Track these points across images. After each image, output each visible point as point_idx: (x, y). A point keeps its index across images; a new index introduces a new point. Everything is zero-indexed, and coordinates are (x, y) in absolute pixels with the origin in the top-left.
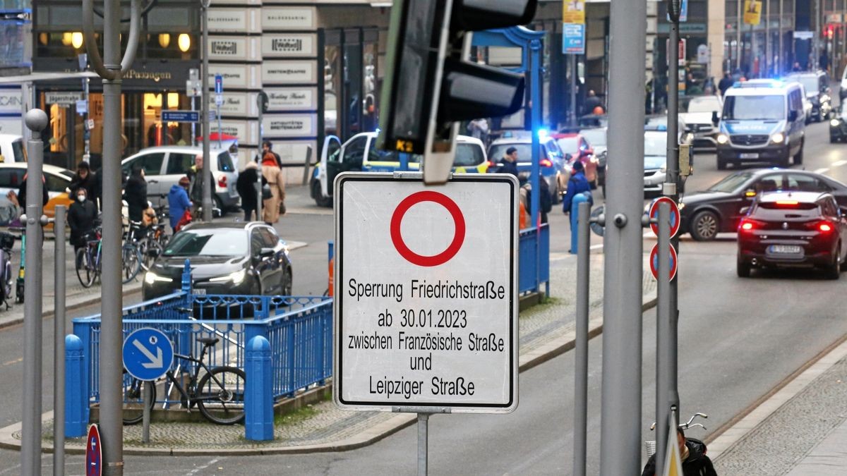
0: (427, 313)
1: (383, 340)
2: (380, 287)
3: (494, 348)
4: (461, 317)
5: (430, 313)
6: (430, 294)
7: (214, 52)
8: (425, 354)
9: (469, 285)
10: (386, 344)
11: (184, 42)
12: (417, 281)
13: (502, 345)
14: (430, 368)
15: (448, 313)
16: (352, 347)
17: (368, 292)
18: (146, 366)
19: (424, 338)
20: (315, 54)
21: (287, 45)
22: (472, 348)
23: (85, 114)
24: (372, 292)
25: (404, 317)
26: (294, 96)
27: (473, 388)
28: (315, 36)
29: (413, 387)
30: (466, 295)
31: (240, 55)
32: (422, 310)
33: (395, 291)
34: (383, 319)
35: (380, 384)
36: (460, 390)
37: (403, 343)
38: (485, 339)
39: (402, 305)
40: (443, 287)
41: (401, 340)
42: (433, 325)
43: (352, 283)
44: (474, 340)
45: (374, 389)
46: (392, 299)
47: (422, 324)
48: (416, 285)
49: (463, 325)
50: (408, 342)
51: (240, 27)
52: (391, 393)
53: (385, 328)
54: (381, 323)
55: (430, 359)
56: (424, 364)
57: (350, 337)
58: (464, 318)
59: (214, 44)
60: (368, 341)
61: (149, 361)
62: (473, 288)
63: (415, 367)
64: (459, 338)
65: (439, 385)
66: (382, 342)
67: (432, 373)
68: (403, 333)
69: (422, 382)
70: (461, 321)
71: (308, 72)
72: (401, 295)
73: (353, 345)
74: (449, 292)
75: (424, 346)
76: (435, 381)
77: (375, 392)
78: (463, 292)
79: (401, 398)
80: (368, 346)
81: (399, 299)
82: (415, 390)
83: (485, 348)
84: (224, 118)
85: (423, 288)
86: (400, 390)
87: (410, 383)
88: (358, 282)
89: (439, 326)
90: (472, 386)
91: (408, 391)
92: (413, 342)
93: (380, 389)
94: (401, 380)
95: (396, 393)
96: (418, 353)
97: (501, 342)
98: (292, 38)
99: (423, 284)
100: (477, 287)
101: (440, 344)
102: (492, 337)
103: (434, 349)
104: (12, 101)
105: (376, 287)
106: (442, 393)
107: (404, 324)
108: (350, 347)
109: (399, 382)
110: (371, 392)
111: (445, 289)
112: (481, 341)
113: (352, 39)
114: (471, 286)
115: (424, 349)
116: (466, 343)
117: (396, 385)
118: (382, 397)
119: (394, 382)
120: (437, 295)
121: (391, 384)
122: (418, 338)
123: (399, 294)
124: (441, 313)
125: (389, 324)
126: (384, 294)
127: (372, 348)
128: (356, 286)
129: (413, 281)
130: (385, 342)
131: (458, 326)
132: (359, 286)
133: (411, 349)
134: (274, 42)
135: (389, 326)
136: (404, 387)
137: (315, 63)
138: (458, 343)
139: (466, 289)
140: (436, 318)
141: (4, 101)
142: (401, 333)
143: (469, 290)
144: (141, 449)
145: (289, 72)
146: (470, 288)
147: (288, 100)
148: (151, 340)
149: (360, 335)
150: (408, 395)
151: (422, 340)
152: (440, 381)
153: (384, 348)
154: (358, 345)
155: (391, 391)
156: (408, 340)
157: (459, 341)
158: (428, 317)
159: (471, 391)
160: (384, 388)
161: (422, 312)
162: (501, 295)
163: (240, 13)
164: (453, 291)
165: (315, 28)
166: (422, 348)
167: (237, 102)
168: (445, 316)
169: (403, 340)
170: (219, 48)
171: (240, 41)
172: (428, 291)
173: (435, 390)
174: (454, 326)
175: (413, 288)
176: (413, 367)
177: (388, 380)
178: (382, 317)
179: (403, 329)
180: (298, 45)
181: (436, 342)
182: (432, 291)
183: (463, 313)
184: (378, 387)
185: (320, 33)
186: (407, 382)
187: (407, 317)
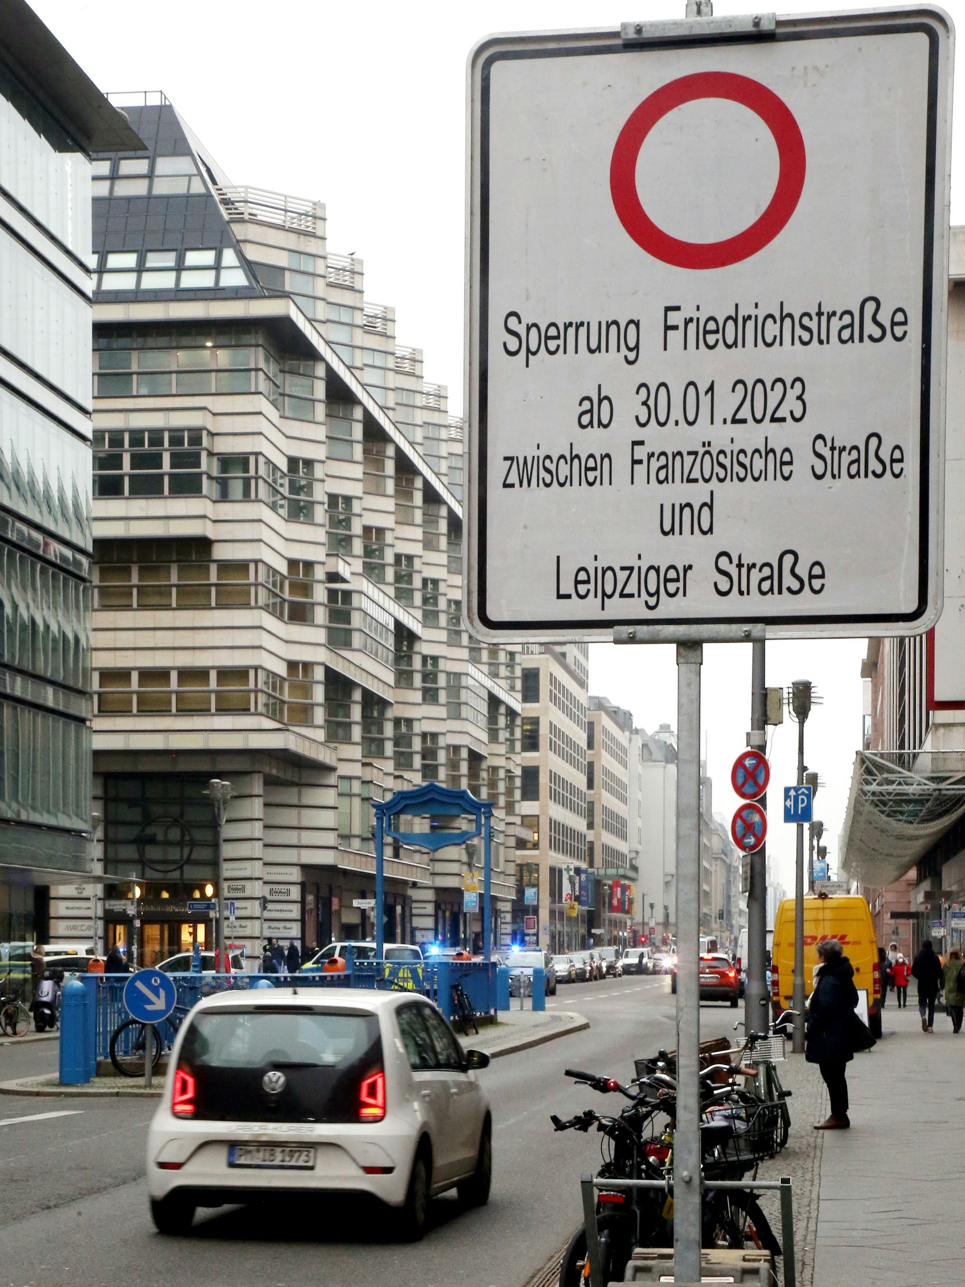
0: (703, 388)
1: (591, 463)
2: (583, 331)
3: (879, 471)
4: (792, 394)
5: (711, 388)
6: (711, 339)
7: (229, 892)
8: (697, 494)
9: (813, 311)
10: (598, 473)
11: (209, 890)
12: (677, 308)
13: (901, 460)
14: (711, 530)
15: (759, 386)
16: (512, 486)
17: (552, 345)
18: (149, 1007)
19: (695, 453)
20: (299, 899)
21: (281, 892)
22: (819, 471)
23: (134, 916)
24: (561, 342)
25: (645, 403)
26: (285, 928)
27: (822, 576)
28: (299, 887)
29: (667, 580)
30: (806, 336)
31: (247, 893)
32: (692, 383)
33: (622, 337)
34: (590, 411)
35: (582, 576)
36: (789, 581)
37: (640, 470)
38: (855, 448)
39: (638, 374)
40: (745, 321)
41: (635, 462)
42: (718, 419)
43: (512, 322)
44: (826, 453)
45: (567, 587)
46: (614, 358)
47: (691, 419)
48: (675, 318)
49: (798, 415)
50: (655, 464)
51: (247, 874)
52: (610, 597)
53: (596, 432)
54: (586, 419)
55: (711, 508)
56: (696, 520)
57: (506, 459)
58: (800, 398)
59: (229, 887)
60: (552, 467)
61: (151, 1003)
62: (824, 319)
63: (672, 529)
64: (787, 450)
65: (734, 572)
66: (588, 469)
67: (717, 542)
68: (641, 443)
69: (690, 567)
70: (792, 404)
71: (295, 911)
72: (637, 346)
73: (513, 478)
74: (759, 331)
75: (696, 474)
76: (724, 563)
77: (568, 597)
78: (799, 331)
79: (635, 608)
80: (553, 480)
81: (631, 356)
82: (672, 587)
83: (853, 472)
84: (235, 938)
85: (692, 327)
86: (632, 588)
87: (658, 571)
88: (527, 319)
89: (734, 421)
90: (818, 571)
91: (652, 589)
92: (666, 466)
93: (582, 589)
94: (635, 563)
95: (622, 595)
96: (679, 492)
97: (897, 455)
98: (283, 888)
99: (695, 315)
100: (834, 313)
101: (737, 468)
102: (874, 442)
103: (721, 480)
104: (89, 928)
105: (571, 331)
106: (741, 593)
107: (643, 420)
108: (506, 485)
109: (631, 569)
110: (560, 596)
111: (750, 325)
112: (844, 454)
113: (324, 892)
114: (820, 314)
115: (696, 481)
116: (804, 461)
117: (622, 576)
118: (589, 609)
119: (617, 570)
120: (730, 341)
121: (609, 574)
122: (680, 453)
123: (632, 344)
124: (740, 387)
125: (605, 421)
126: (594, 345)
127: (562, 485)
128: (521, 330)
129: (668, 309)
130: (595, 469)
131: (783, 420)
132: (528, 329)
133: (660, 482)
134: (271, 890)
135: (606, 426)
136: (643, 582)
137: (299, 905)
138: (783, 463)
139: (806, 321)
140: (727, 402)
141: (84, 928)
142: (635, 443)
143: (813, 325)
144: (142, 1091)
145: (281, 911)
146: (815, 318)
147: (281, 930)
148: (153, 981)
149: (531, 452)
150: (652, 601)
151: (688, 460)
152: (736, 561)
153: (591, 484)
154: (525, 479)
155: (609, 591)
156: (653, 460)
157: (787, 457)
158: (705, 400)
159: (817, 584)
160: (591, 586)
161: (691, 388)
162: (899, 331)
163: (247, 864)
164: (772, 329)
165: (299, 880)
166: (689, 481)
167: (245, 927)
168: (749, 395)
169: (640, 462)
170: (233, 889)
171: (248, 884)
172: (706, 332)
173: (724, 585)
174: (773, 420)
175: (668, 328)
176: (667, 528)
177: (602, 563)
178: (586, 405)
179: (639, 434)
180: (288, 893)
181: (727, 462)
182: (717, 332)
183: (798, 385)
184: (577, 582)
185: (303, 885)
186: (652, 567)
187: (651, 403)
